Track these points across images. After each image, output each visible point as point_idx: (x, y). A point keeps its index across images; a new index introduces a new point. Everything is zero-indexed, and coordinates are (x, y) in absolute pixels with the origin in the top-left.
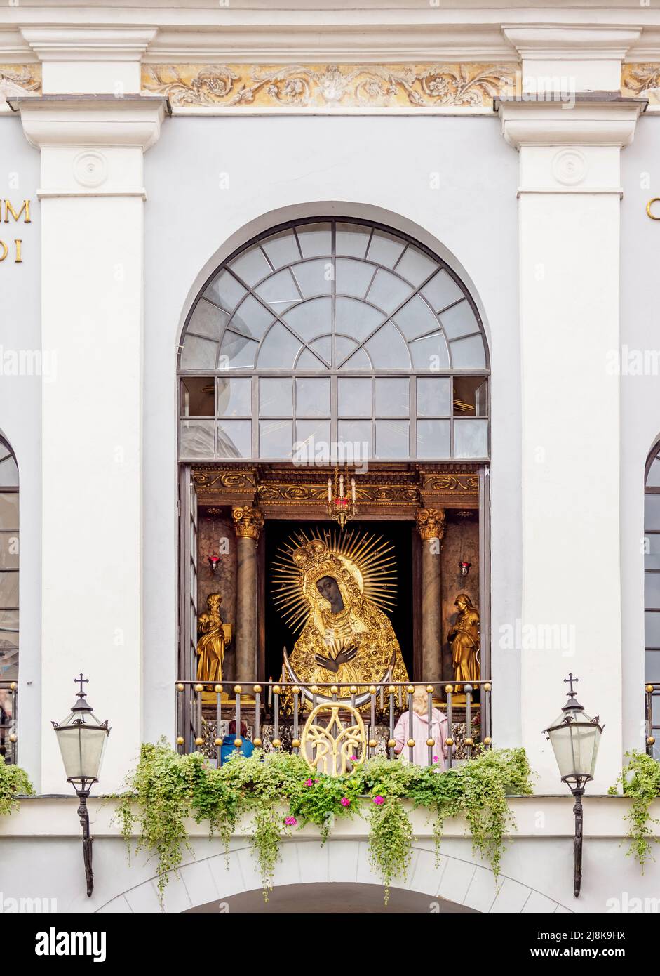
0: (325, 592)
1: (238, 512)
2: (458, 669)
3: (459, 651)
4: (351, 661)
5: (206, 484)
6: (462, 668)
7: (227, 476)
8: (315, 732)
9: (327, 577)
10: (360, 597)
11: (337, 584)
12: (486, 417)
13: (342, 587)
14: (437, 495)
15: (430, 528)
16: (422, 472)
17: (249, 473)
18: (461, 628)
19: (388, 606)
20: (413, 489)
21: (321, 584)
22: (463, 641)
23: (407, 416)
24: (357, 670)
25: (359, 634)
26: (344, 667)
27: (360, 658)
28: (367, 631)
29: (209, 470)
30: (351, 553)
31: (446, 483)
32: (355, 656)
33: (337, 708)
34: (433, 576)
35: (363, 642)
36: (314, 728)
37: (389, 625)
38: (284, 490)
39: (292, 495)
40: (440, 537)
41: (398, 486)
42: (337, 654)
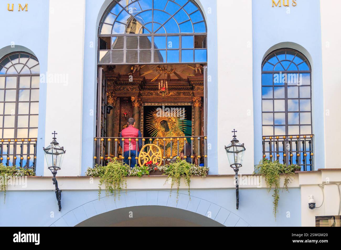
0: (163, 125)
1: (133, 98)
5: (123, 90)
7: (130, 88)
8: (144, 154)
9: (164, 120)
10: (174, 127)
11: (167, 123)
12: (206, 48)
13: (169, 123)
14: (199, 92)
15: (196, 103)
16: (194, 85)
17: (137, 86)
19: (184, 129)
20: (191, 92)
21: (162, 123)
23: (178, 48)
24: (173, 149)
26: (169, 149)
27: (174, 146)
29: (123, 86)
31: (202, 89)
33: (152, 146)
34: (197, 118)
35: (175, 141)
36: (143, 153)
37: (184, 135)
38: (149, 93)
39: (152, 94)
40: (200, 106)
41: (187, 91)
42: (167, 144)
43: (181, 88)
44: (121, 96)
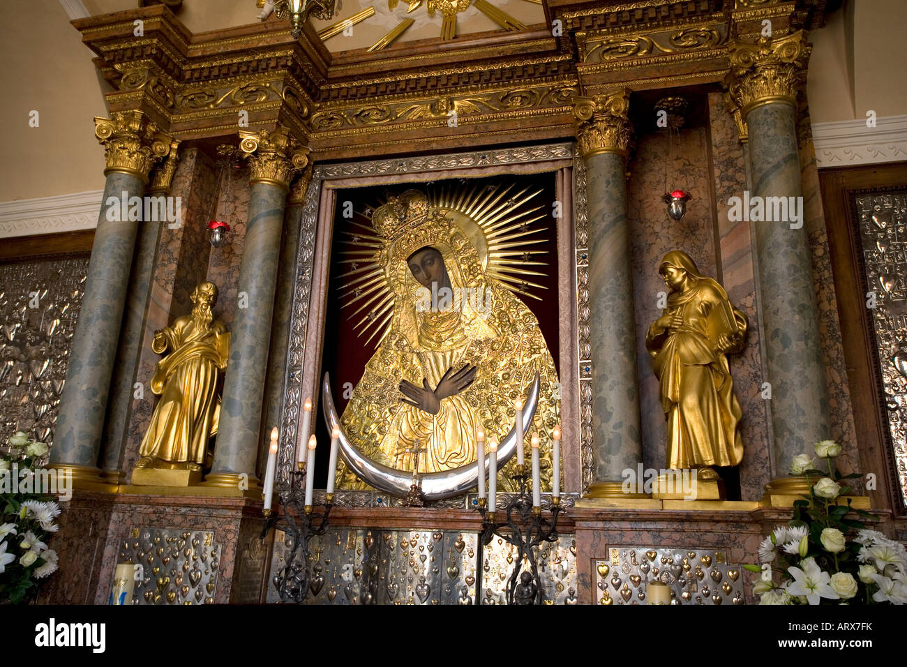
0: (422, 274)
1: (249, 141)
2: (676, 413)
3: (675, 372)
4: (463, 392)
5: (208, 105)
6: (687, 414)
7: (241, 90)
9: (427, 248)
10: (480, 277)
11: (442, 258)
13: (450, 262)
14: (610, 70)
15: (599, 130)
16: (580, 34)
17: (276, 79)
18: (677, 322)
19: (531, 290)
21: (417, 260)
22: (683, 349)
24: (473, 409)
25: (478, 343)
26: (449, 404)
27: (480, 387)
28: (493, 336)
29: (213, 84)
30: (468, 207)
32: (470, 383)
34: (609, 219)
35: (486, 357)
37: (535, 322)
38: (350, 114)
39: (363, 118)
40: (622, 147)
41: (544, 84)
42: (439, 380)
43: (513, 69)
44: (196, 137)
